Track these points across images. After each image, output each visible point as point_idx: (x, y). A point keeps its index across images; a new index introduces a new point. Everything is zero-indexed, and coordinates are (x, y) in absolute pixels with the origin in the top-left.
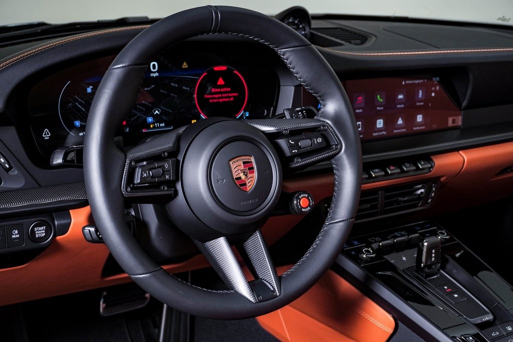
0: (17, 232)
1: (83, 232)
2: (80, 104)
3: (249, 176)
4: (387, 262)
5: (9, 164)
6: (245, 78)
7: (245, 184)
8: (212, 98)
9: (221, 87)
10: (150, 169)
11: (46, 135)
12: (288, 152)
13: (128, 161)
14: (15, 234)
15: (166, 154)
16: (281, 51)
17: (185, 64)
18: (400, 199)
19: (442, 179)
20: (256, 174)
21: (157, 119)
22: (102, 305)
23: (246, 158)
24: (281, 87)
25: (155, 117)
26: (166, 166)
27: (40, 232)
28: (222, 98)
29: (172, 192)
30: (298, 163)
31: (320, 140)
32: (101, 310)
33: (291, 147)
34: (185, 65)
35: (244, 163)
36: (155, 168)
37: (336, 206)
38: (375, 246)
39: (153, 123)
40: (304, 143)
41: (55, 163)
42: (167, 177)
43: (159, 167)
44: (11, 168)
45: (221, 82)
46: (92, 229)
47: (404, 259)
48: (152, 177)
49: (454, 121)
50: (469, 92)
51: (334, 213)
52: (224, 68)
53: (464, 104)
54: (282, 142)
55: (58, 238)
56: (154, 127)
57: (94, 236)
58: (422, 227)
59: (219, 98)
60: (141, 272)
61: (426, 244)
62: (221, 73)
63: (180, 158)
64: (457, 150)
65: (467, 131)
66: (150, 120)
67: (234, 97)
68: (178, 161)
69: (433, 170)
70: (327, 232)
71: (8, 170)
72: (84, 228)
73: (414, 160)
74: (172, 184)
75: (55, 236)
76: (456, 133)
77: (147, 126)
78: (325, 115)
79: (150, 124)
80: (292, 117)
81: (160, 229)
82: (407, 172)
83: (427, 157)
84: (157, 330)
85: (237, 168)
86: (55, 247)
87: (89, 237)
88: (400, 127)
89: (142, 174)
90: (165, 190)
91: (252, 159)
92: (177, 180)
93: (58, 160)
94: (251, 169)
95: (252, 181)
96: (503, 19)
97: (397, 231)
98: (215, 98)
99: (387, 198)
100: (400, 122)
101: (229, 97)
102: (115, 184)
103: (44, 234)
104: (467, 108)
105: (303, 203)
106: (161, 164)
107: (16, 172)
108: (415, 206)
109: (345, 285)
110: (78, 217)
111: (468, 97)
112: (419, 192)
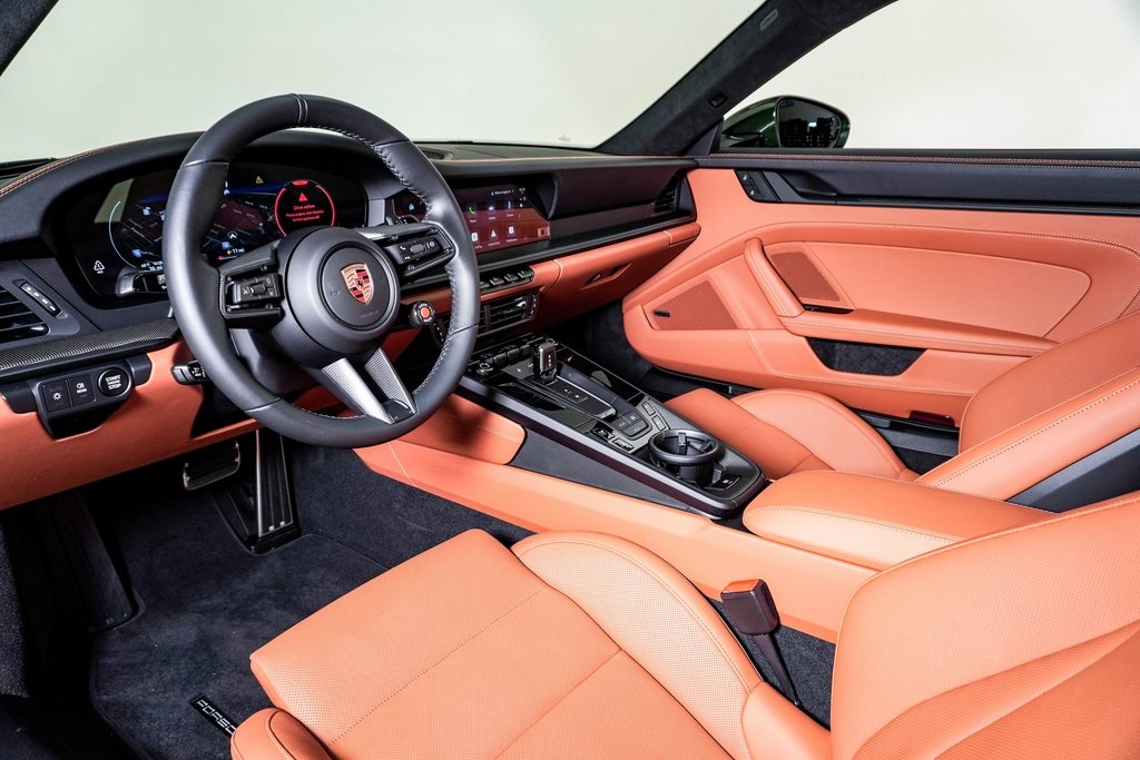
0: (82, 385)
1: (173, 374)
2: (137, 229)
3: (365, 285)
4: (506, 374)
5: (55, 306)
6: (329, 193)
7: (362, 295)
8: (295, 217)
9: (304, 204)
10: (252, 285)
11: (99, 267)
12: (400, 260)
13: (223, 277)
14: (81, 388)
15: (265, 268)
16: (378, 148)
17: (259, 178)
18: (505, 312)
19: (541, 290)
20: (371, 283)
21: (235, 244)
22: (186, 479)
23: (359, 266)
24: (370, 203)
25: (232, 241)
26: (268, 281)
27: (114, 382)
28: (306, 216)
29: (278, 312)
30: (412, 271)
31: (432, 244)
32: (186, 484)
33: (403, 254)
34: (259, 180)
35: (357, 271)
36: (256, 284)
37: (457, 314)
38: (490, 360)
39: (231, 249)
40: (417, 249)
41: (123, 292)
42: (271, 294)
43: (260, 283)
44: (58, 311)
45: (303, 198)
46: (185, 368)
47: (520, 371)
48: (254, 294)
49: (542, 232)
50: (555, 201)
51: (456, 321)
52: (305, 182)
53: (551, 214)
54: (392, 249)
55: (137, 388)
56: (232, 254)
57: (189, 375)
58: (529, 338)
59: (303, 217)
60: (260, 404)
61: (541, 350)
62: (302, 189)
63: (282, 272)
64: (552, 258)
65: (555, 241)
66: (226, 245)
67: (320, 214)
68: (280, 277)
69: (534, 280)
70: (452, 343)
71: (54, 314)
72: (172, 369)
73: (514, 270)
74: (277, 302)
75: (133, 386)
76: (546, 244)
77: (224, 253)
78: (431, 218)
79: (226, 250)
80: (395, 223)
81: (263, 363)
82: (510, 282)
83: (526, 267)
84: (251, 499)
85: (350, 276)
86: (134, 400)
87: (181, 377)
88: (494, 240)
89: (242, 292)
90: (270, 310)
91: (366, 267)
92: (282, 298)
93: (127, 288)
94: (366, 277)
95: (368, 291)
96: (564, 139)
97: (506, 345)
98: (298, 217)
99: (492, 312)
100: (494, 234)
101: (315, 215)
102: (211, 304)
103: (119, 386)
104: (553, 218)
105: (423, 313)
106: (261, 279)
107: (67, 316)
108: (520, 319)
109: (467, 405)
110: (161, 361)
111: (554, 207)
112: (520, 305)
